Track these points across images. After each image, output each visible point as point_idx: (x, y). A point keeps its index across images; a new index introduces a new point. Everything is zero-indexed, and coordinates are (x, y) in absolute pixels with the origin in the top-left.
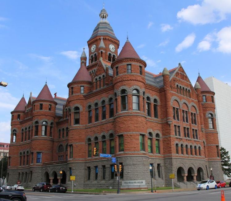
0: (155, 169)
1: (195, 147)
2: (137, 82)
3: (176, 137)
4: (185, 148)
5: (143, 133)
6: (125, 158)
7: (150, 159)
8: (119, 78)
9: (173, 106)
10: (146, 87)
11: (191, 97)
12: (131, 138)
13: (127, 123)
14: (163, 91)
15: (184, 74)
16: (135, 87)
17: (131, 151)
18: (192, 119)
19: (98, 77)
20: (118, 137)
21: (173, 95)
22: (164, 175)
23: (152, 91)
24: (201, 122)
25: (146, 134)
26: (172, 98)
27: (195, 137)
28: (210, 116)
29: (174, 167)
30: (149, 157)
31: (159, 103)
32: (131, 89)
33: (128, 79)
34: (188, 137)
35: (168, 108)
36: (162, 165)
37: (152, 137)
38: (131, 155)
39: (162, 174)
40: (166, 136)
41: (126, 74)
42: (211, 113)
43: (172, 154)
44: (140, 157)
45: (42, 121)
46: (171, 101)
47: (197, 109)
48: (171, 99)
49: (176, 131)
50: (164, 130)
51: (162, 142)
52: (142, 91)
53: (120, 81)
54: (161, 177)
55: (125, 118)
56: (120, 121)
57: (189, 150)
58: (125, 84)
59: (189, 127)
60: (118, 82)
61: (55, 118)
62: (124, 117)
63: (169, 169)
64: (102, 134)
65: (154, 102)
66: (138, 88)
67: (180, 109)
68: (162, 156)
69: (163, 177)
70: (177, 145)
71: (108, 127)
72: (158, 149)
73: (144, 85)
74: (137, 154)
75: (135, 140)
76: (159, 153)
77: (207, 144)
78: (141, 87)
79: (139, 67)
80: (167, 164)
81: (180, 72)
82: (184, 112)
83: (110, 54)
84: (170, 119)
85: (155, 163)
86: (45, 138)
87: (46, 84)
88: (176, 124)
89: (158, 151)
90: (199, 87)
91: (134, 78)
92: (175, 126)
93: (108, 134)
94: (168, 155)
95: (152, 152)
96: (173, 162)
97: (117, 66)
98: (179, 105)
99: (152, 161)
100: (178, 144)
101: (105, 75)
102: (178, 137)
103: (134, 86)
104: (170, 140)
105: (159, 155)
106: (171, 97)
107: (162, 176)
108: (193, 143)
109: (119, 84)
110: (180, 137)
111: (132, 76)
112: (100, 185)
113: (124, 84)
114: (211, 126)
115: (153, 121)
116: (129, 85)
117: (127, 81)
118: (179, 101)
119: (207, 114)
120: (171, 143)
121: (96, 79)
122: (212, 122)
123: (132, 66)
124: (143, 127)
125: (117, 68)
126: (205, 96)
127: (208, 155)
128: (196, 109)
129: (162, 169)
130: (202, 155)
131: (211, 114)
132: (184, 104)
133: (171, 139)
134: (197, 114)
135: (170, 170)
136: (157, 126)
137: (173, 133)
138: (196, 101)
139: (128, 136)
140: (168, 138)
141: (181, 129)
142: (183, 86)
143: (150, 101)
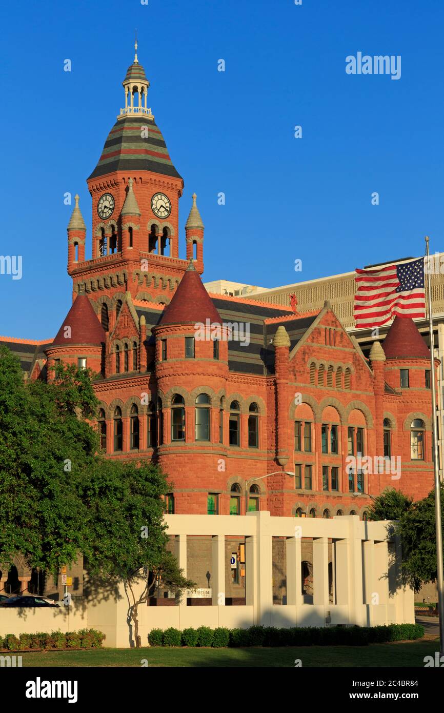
2: (206, 377)
3: (300, 491)
5: (216, 490)
8: (169, 368)
9: (297, 419)
11: (354, 387)
12: (190, 502)
13: (182, 470)
15: (338, 329)
16: (201, 389)
18: (352, 442)
19: (120, 342)
23: (245, 385)
25: (224, 492)
27: (357, 488)
31: (263, 412)
32: (192, 396)
33: (186, 372)
34: (333, 488)
37: (239, 493)
40: (274, 491)
41: (183, 359)
42: (416, 418)
46: (291, 407)
48: (292, 403)
49: (300, 478)
51: (265, 503)
52: (218, 397)
53: (170, 373)
55: (178, 458)
56: (167, 464)
59: (338, 465)
60: (166, 376)
62: (177, 456)
66: (210, 391)
67: (315, 423)
70: (299, 510)
73: (223, 380)
75: (197, 505)
79: (212, 342)
81: (323, 327)
82: (328, 428)
83: (154, 227)
84: (283, 452)
88: (300, 462)
90: (380, 356)
91: (200, 370)
92: (298, 465)
97: (164, 337)
98: (315, 414)
102: (303, 490)
106: (290, 398)
108: (346, 504)
109: (166, 381)
110: (308, 492)
111: (196, 366)
113: (178, 382)
115: (244, 456)
116: (189, 384)
117: (184, 375)
118: (314, 402)
119: (407, 421)
120: (282, 507)
121: (117, 347)
123: (196, 342)
125: (164, 340)
126: (408, 370)
128: (366, 417)
132: (329, 407)
133: (285, 497)
134: (367, 430)
136: (253, 467)
137: (292, 485)
138: (367, 396)
139: (183, 496)
140: (279, 494)
141: (316, 471)
142: (331, 363)
143: (241, 411)
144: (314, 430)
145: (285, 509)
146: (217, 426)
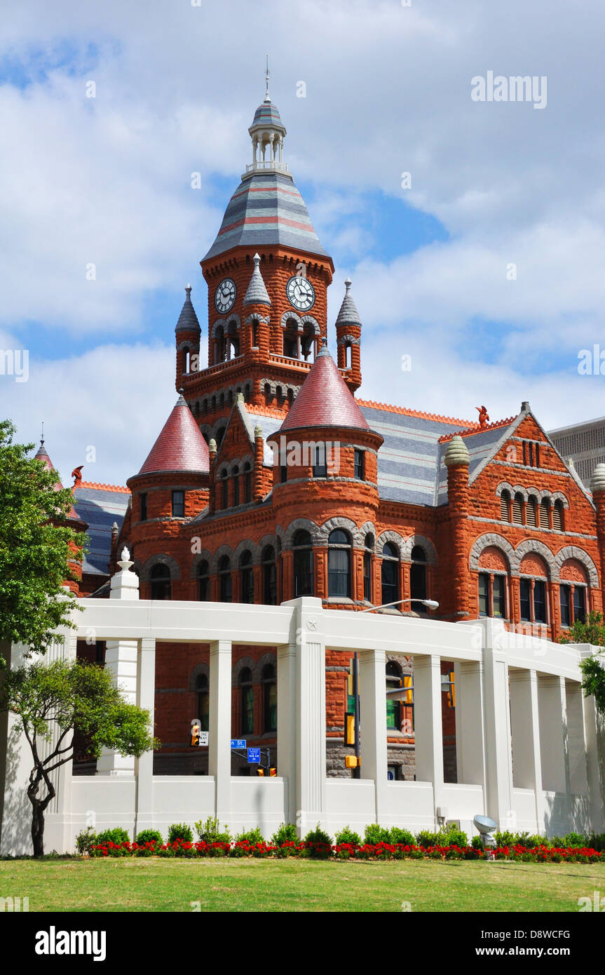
2: (345, 504)
8: (290, 493)
9: (481, 569)
10: (382, 511)
11: (569, 527)
14: (447, 518)
15: (542, 443)
19: (228, 467)
21: (482, 529)
23: (405, 520)
26: (478, 541)
32: (323, 531)
33: (315, 497)
37: (399, 676)
41: (309, 479)
46: (473, 553)
47: (593, 570)
48: (474, 547)
52: (362, 533)
53: (292, 501)
58: (307, 511)
60: (286, 506)
66: (350, 526)
67: (510, 577)
73: (372, 511)
78: (356, 522)
79: (353, 455)
83: (292, 323)
84: (462, 616)
91: (334, 495)
93: (261, 666)
95: (398, 725)
101: (252, 464)
103: (335, 520)
106: (471, 539)
109: (290, 511)
111: (329, 488)
113: (303, 512)
116: (319, 516)
118: (507, 547)
121: (224, 472)
128: (585, 570)
132: (529, 555)
134: (590, 589)
138: (587, 540)
142: (532, 491)
143: (400, 558)
144: (507, 588)
146: (361, 579)
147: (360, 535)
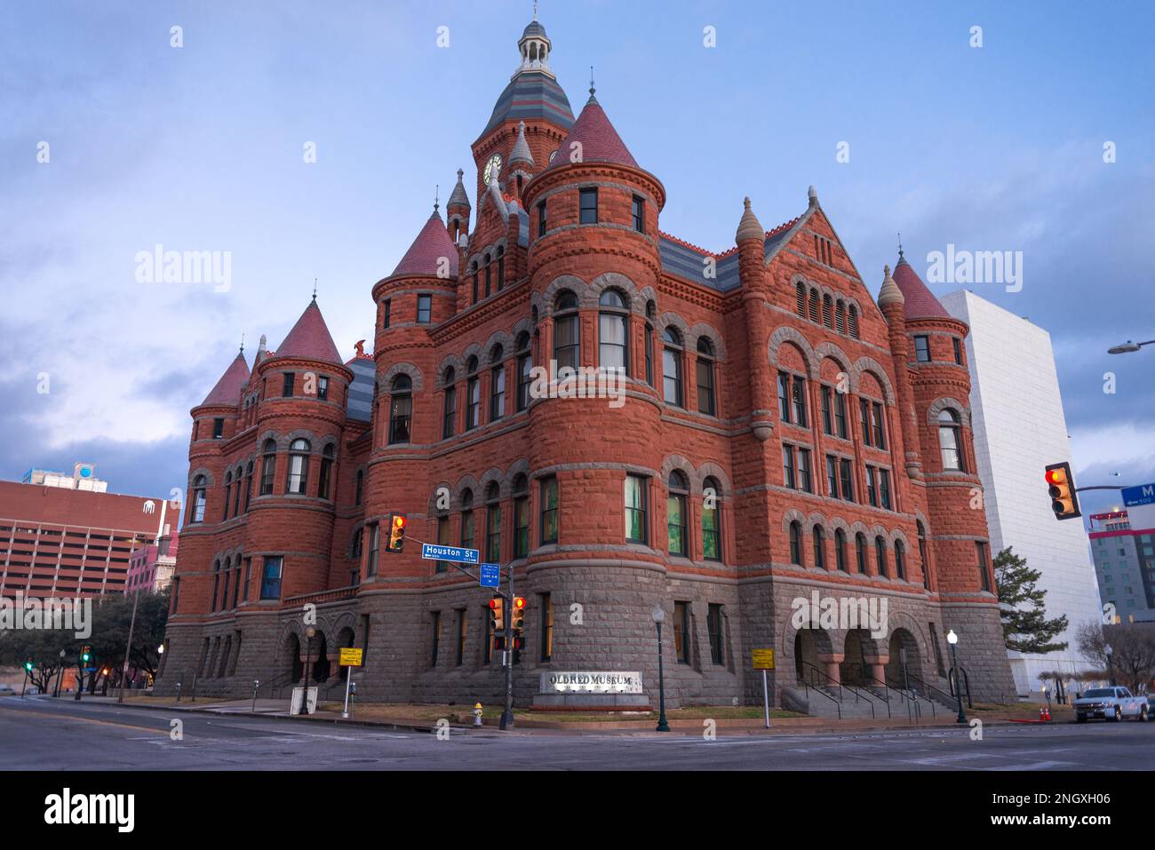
0: (699, 626)
1: (879, 540)
2: (621, 258)
3: (794, 492)
4: (831, 544)
5: (642, 469)
6: (560, 569)
7: (677, 583)
8: (550, 246)
9: (780, 367)
10: (663, 287)
11: (863, 333)
12: (588, 488)
13: (573, 427)
14: (739, 304)
15: (833, 242)
16: (611, 278)
17: (585, 543)
18: (866, 425)
19: (479, 257)
20: (538, 484)
21: (781, 320)
22: (737, 655)
23: (689, 303)
24: (904, 440)
25: (658, 475)
26: (777, 332)
27: (880, 499)
28: (947, 417)
29: (781, 619)
30: (669, 574)
31: (720, 355)
32: (592, 290)
33: (582, 247)
34: (845, 495)
35: (757, 371)
36: (730, 608)
37: (685, 488)
38: (584, 561)
39: (730, 651)
40: (747, 490)
41: (575, 226)
42: (949, 405)
43: (773, 564)
44: (624, 571)
45: (289, 438)
46: (771, 344)
47: (889, 387)
48: (772, 337)
49: (791, 470)
50: (741, 463)
51: (730, 512)
52: (642, 297)
53: (553, 256)
54: (725, 661)
56: (545, 419)
57: (852, 553)
58: (572, 266)
59: (851, 457)
60: (545, 262)
61: (343, 430)
62: (564, 402)
63: (758, 629)
64: (487, 477)
65: (700, 348)
66: (627, 285)
67: (810, 381)
68: (732, 569)
69: (735, 662)
70: (795, 525)
71: (509, 447)
72: (712, 541)
73: (652, 273)
74: (611, 558)
75: (605, 496)
76: (719, 558)
77: (935, 532)
78: (636, 281)
79: (629, 200)
80: (750, 607)
81: (813, 232)
82: (830, 394)
84: (763, 415)
85: (698, 598)
86: (298, 501)
87: (314, 302)
88: (791, 441)
89: (712, 549)
90: (897, 295)
91: (607, 245)
92: (788, 446)
93: (510, 476)
94: (756, 566)
95: (685, 551)
96: (775, 598)
97: (541, 198)
98: (808, 365)
99: (686, 589)
100: (803, 522)
101: (506, 246)
102: (801, 493)
103: (608, 276)
104: (766, 503)
105: (718, 566)
106: (769, 329)
107: (731, 657)
108: (868, 524)
109: (546, 271)
110: (808, 496)
111: (600, 237)
112: (472, 686)
113: (567, 267)
114: (950, 460)
115: (690, 423)
116: (587, 271)
117: (577, 254)
118: (805, 345)
119: (933, 410)
120: (766, 517)
122: (958, 445)
123: (600, 195)
124: (643, 441)
125: (542, 205)
126: (926, 337)
127: (939, 580)
128: (882, 386)
129: (732, 626)
130: (911, 578)
131: (952, 411)
132: (828, 359)
133: (770, 499)
134: (887, 407)
135: (765, 633)
136: (709, 445)
137: (779, 478)
138: (882, 354)
139: (574, 478)
140: (757, 494)
141: (816, 460)
142: (827, 290)
143: (684, 346)
144: (808, 392)
145: (770, 519)
146: (642, 354)
147: (640, 300)
